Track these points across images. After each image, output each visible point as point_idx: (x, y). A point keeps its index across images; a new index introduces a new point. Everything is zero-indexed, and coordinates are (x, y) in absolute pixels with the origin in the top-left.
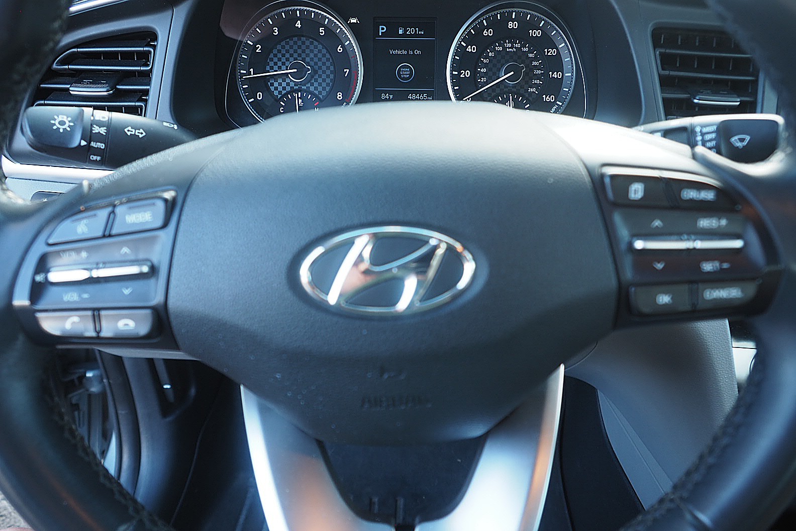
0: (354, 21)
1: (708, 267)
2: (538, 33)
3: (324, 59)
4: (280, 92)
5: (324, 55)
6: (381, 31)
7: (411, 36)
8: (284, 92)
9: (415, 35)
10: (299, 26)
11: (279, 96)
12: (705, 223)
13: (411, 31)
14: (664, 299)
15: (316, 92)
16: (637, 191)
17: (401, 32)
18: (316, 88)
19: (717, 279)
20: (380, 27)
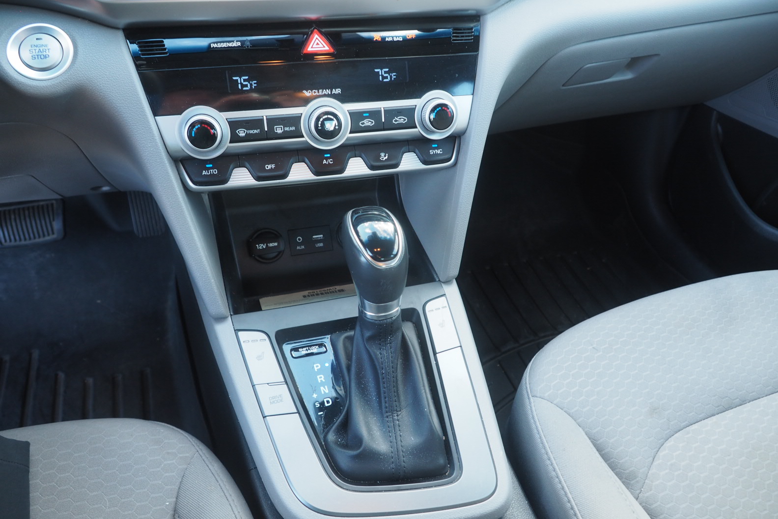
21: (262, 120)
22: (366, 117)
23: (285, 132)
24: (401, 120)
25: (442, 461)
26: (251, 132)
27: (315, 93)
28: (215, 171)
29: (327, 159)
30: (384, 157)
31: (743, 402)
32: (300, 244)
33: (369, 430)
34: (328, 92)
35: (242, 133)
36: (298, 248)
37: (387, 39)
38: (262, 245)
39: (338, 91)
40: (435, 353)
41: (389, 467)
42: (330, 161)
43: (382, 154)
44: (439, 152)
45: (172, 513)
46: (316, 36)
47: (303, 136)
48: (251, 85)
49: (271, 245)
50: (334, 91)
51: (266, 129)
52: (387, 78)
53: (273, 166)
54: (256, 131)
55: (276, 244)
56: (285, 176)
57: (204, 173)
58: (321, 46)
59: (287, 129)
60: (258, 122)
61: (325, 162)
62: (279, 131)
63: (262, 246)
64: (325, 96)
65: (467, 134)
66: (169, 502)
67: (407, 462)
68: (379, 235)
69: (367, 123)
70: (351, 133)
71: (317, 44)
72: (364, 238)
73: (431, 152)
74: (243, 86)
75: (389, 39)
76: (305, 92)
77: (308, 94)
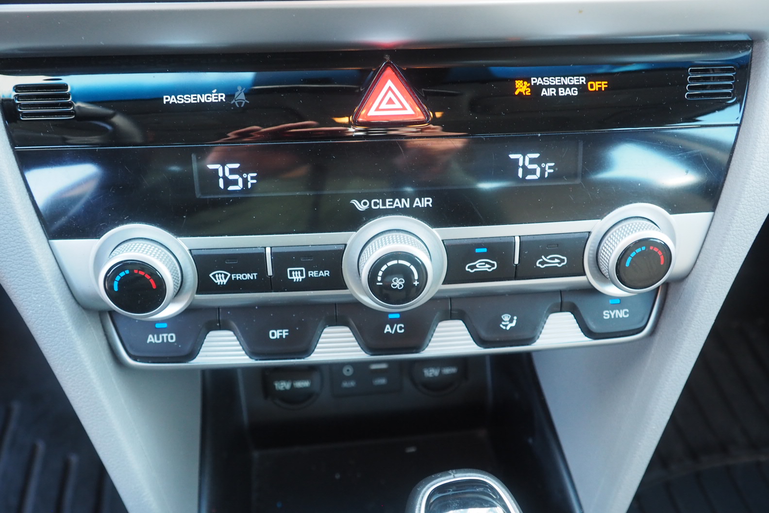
21: (263, 255)
22: (481, 255)
23: (308, 279)
24: (555, 261)
26: (240, 277)
28: (170, 338)
29: (392, 323)
30: (508, 322)
32: (348, 379)
34: (405, 203)
35: (220, 278)
36: (345, 385)
37: (544, 92)
39: (426, 202)
42: (399, 330)
43: (506, 317)
44: (622, 313)
46: (389, 83)
48: (245, 181)
49: (299, 384)
50: (417, 203)
51: (270, 273)
52: (533, 172)
53: (284, 334)
54: (249, 275)
55: (307, 384)
56: (306, 351)
57: (151, 339)
58: (398, 105)
59: (313, 274)
60: (254, 261)
61: (388, 329)
63: (283, 386)
64: (397, 211)
69: (481, 265)
70: (444, 283)
71: (390, 102)
73: (606, 313)
74: (228, 183)
75: (551, 92)
76: (355, 202)
77: (361, 207)
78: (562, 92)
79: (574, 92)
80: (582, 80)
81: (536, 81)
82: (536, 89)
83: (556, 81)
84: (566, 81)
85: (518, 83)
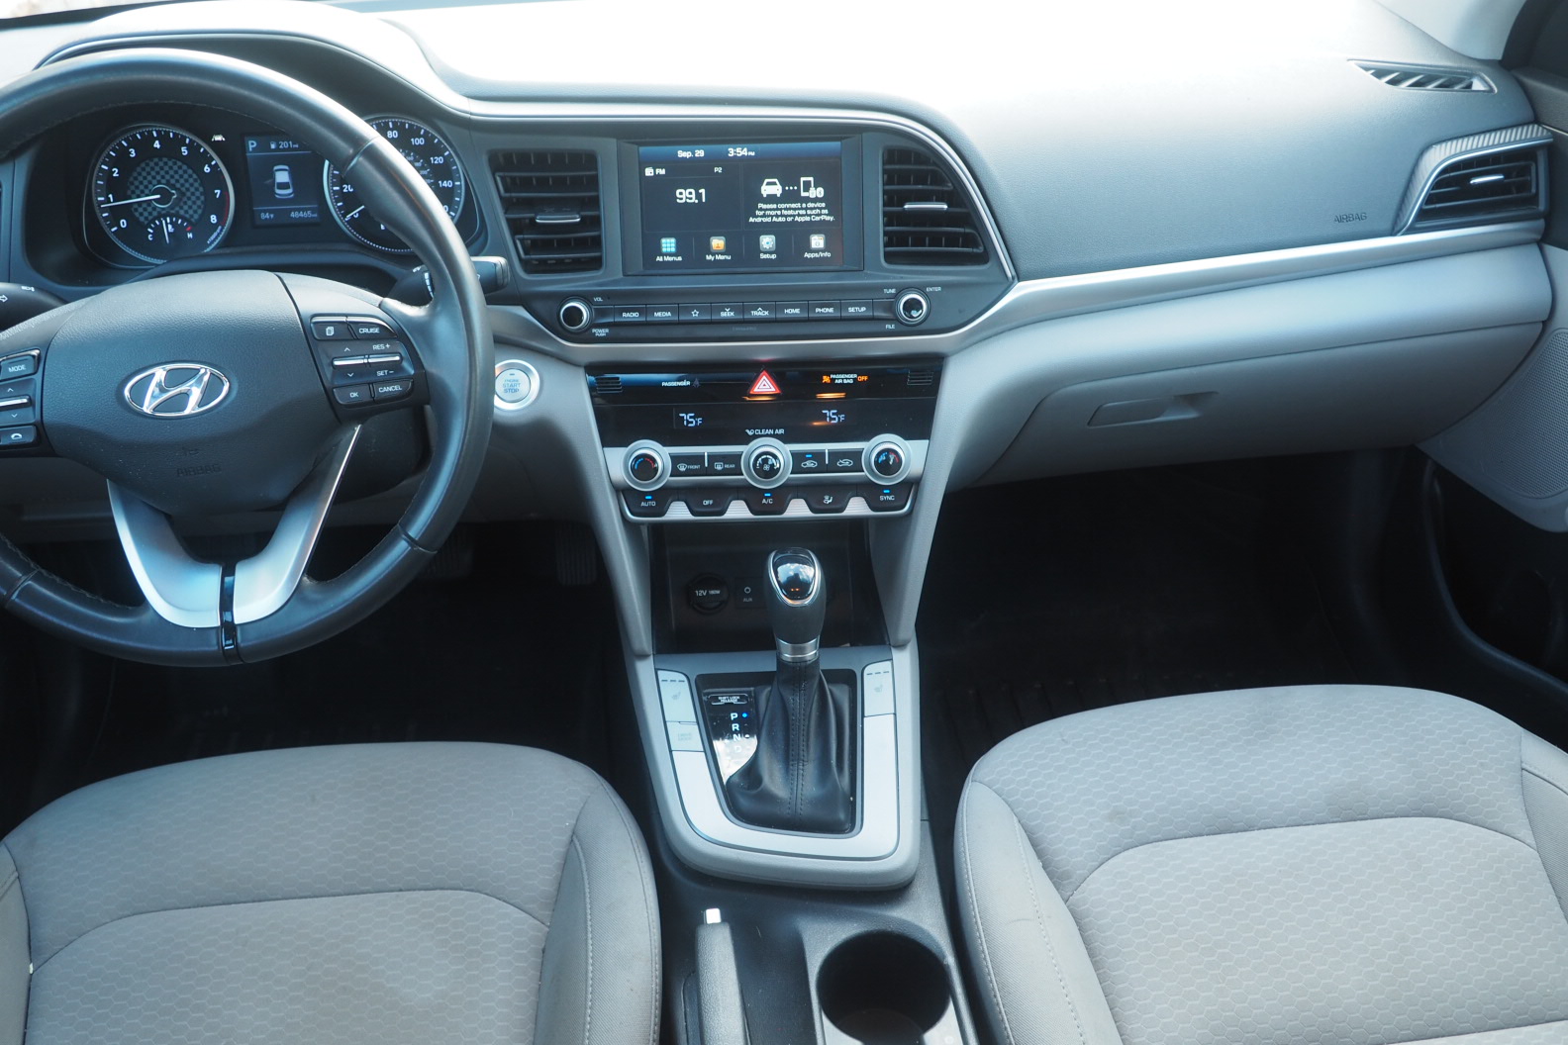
0: (219, 138)
1: (380, 373)
2: (420, 141)
3: (191, 180)
4: (146, 218)
5: (190, 176)
6: (251, 147)
7: (284, 150)
8: (150, 218)
9: (289, 149)
10: (158, 146)
11: (146, 222)
12: (376, 347)
13: (284, 145)
14: (355, 395)
15: (187, 216)
16: (330, 331)
17: (273, 146)
18: (186, 212)
19: (386, 381)
20: (250, 142)
21: (704, 456)
22: (809, 459)
23: (724, 469)
24: (846, 463)
25: (842, 816)
26: (692, 467)
27: (758, 432)
28: (654, 504)
29: (767, 498)
31: (1248, 828)
32: (748, 596)
33: (771, 775)
34: (771, 432)
35: (682, 468)
36: (745, 600)
37: (836, 381)
38: (702, 591)
39: (781, 432)
40: (863, 716)
41: (785, 812)
42: (770, 501)
43: (827, 497)
44: (890, 498)
45: (570, 833)
46: (764, 377)
47: (742, 475)
48: (696, 422)
49: (712, 592)
50: (777, 432)
51: (706, 465)
52: (834, 419)
53: (711, 502)
54: (696, 467)
55: (718, 592)
56: (722, 513)
57: (643, 504)
58: (767, 386)
59: (727, 466)
60: (699, 458)
61: (764, 501)
62: (719, 468)
63: (702, 593)
64: (767, 435)
65: (922, 482)
66: (569, 823)
67: (804, 810)
68: (801, 577)
69: (810, 464)
70: (792, 473)
71: (765, 386)
72: (783, 578)
73: (882, 498)
74: (688, 422)
75: (840, 381)
76: (747, 431)
77: (750, 433)
78: (845, 381)
79: (851, 381)
80: (855, 376)
81: (832, 376)
82: (833, 380)
83: (843, 376)
84: (848, 376)
85: (825, 377)
